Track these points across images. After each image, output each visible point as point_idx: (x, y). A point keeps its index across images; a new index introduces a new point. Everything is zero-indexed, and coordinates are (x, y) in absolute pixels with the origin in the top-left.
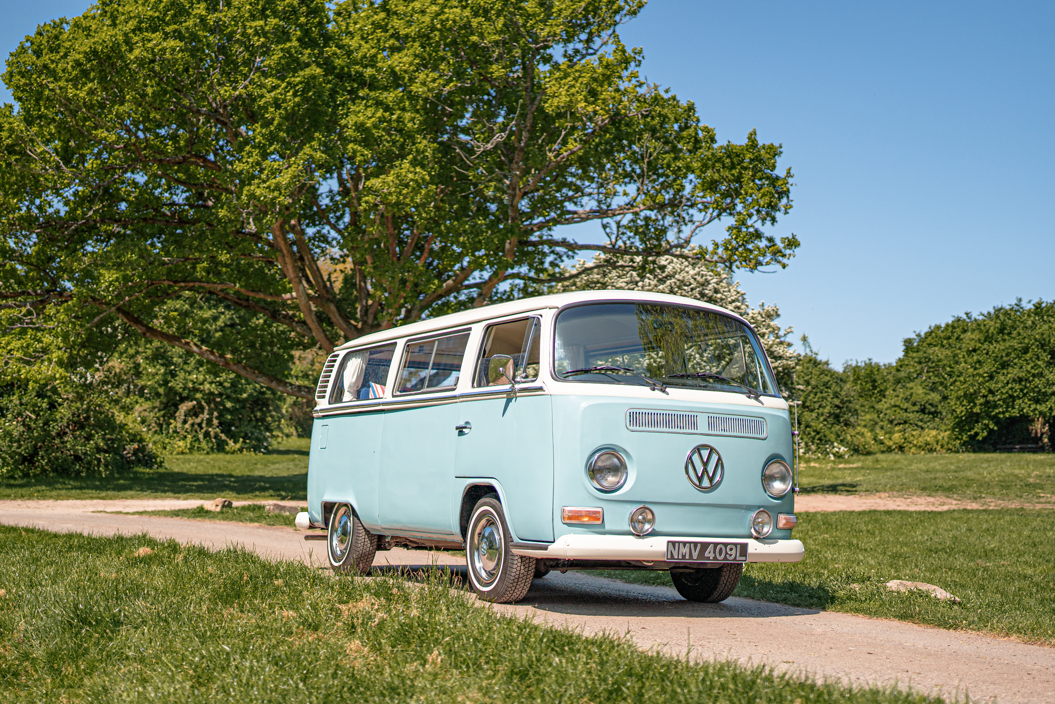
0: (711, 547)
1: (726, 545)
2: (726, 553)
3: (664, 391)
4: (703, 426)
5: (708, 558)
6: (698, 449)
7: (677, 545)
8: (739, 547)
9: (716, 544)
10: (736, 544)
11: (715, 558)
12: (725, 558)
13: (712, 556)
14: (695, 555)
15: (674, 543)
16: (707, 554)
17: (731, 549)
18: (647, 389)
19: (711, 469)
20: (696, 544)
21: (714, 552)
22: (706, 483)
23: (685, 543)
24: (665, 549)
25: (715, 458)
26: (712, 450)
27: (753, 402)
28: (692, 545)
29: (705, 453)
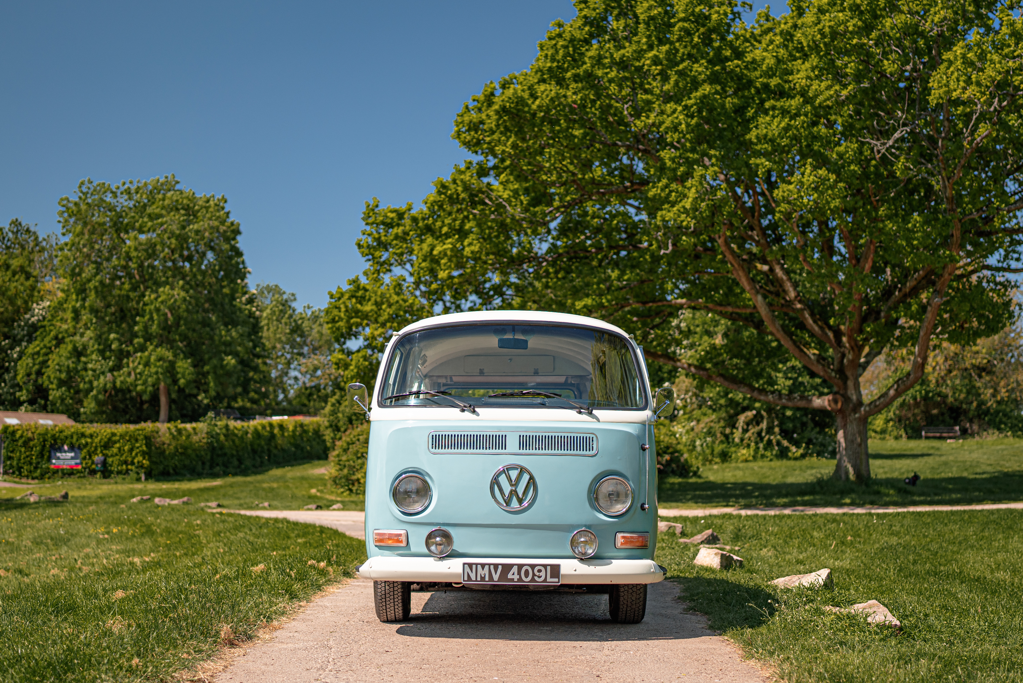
0: (515, 569)
1: (533, 566)
2: (534, 575)
3: (474, 412)
4: (512, 444)
5: (512, 580)
6: (506, 471)
7: (474, 567)
8: (549, 568)
9: (520, 566)
10: (545, 566)
11: (520, 580)
12: (533, 580)
13: (516, 577)
14: (496, 577)
15: (470, 565)
16: (510, 576)
17: (540, 571)
18: (457, 410)
19: (520, 490)
20: (496, 566)
21: (519, 573)
22: (515, 504)
23: (483, 565)
24: (460, 570)
25: (526, 477)
26: (523, 470)
27: (585, 417)
28: (492, 567)
29: (514, 474)
